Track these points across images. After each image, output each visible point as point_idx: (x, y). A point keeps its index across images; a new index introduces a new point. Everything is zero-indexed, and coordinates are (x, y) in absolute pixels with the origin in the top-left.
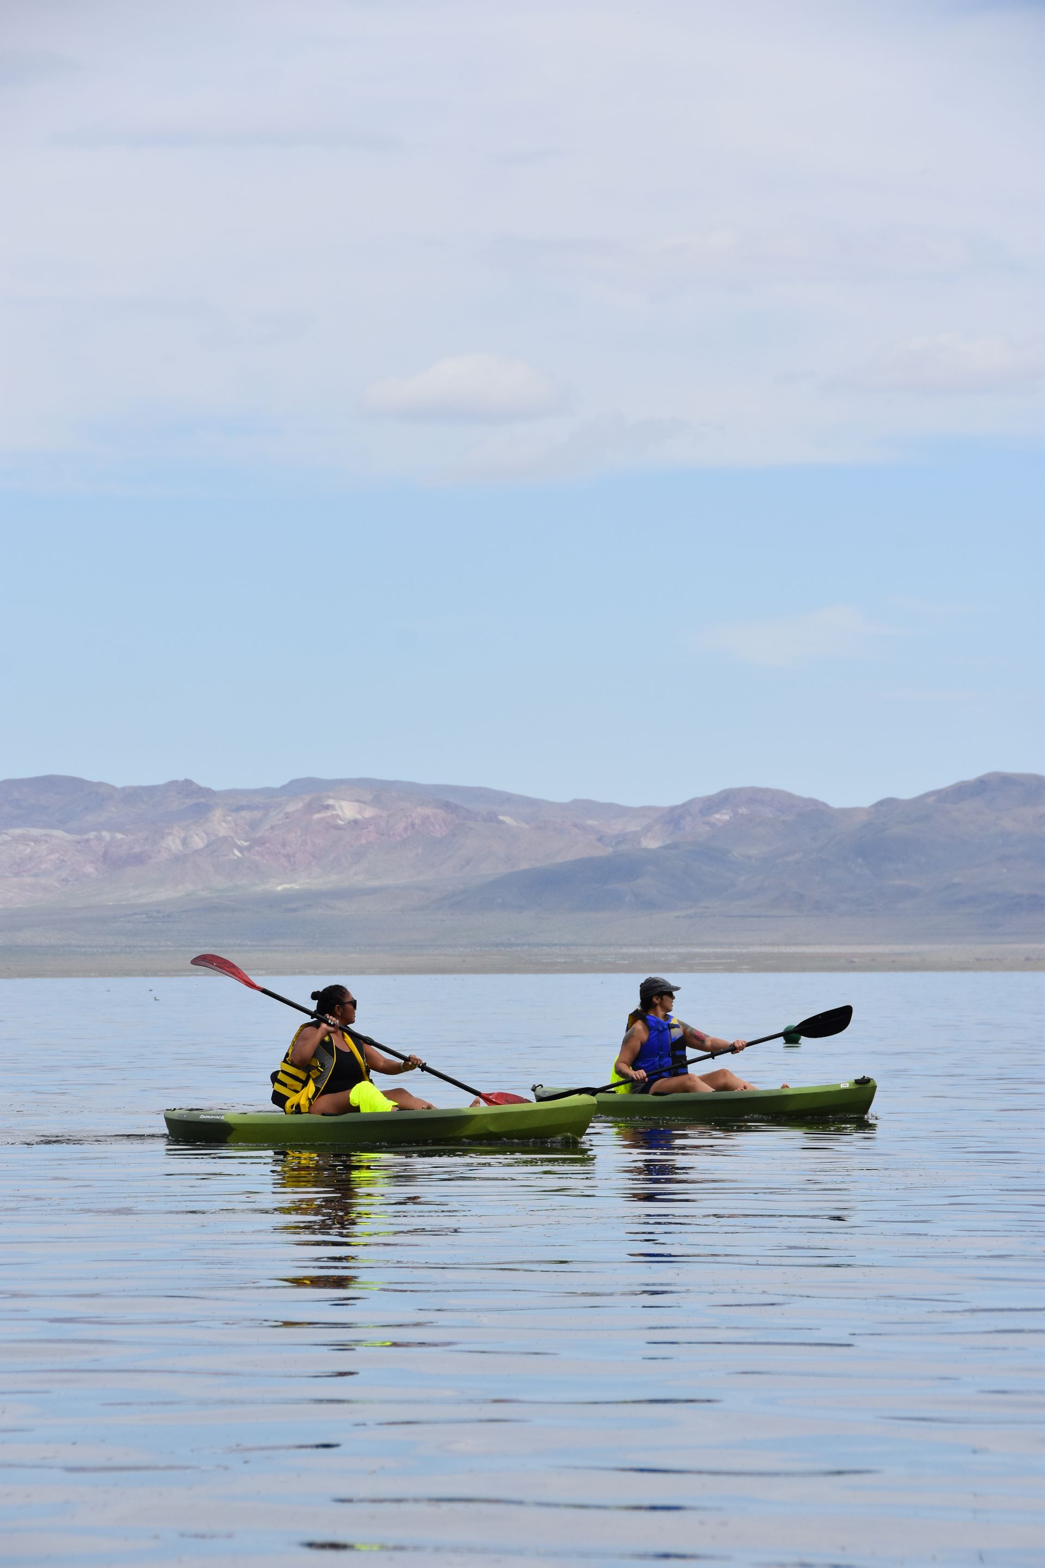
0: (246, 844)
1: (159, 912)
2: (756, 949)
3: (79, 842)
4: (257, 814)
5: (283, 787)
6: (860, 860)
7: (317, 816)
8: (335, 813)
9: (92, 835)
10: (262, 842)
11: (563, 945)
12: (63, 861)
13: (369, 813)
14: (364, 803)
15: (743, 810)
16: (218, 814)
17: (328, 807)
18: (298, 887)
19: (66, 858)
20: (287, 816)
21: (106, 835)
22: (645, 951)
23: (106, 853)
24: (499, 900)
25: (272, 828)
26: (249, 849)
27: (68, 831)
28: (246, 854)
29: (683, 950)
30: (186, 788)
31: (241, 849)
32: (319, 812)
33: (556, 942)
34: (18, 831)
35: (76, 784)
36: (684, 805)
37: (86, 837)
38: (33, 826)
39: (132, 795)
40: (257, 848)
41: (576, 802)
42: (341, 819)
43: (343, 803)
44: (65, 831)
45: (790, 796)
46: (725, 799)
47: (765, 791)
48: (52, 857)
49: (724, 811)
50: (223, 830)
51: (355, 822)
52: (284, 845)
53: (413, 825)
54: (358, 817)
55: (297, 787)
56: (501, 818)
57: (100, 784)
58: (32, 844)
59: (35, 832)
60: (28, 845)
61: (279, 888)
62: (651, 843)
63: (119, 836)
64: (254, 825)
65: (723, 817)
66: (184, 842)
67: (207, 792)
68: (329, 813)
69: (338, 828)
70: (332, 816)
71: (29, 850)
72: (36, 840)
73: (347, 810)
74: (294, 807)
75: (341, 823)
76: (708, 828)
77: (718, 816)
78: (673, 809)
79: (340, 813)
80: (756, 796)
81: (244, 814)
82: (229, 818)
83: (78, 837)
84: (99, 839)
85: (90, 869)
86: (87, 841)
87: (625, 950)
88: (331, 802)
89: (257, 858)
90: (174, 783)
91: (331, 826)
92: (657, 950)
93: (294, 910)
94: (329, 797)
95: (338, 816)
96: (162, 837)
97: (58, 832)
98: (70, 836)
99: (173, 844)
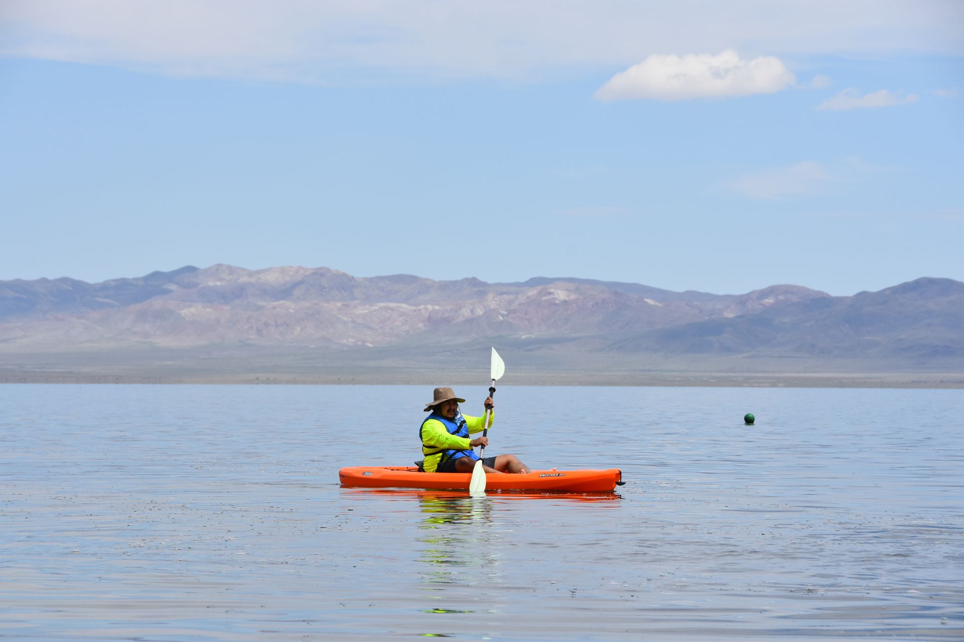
0: (506, 313)
1: (458, 350)
2: (787, 375)
3: (415, 311)
4: (512, 297)
5: (526, 282)
6: (847, 325)
7: (544, 298)
8: (554, 296)
9: (422, 307)
10: (513, 312)
11: (680, 371)
12: (406, 321)
13: (573, 297)
14: (571, 291)
15: (781, 297)
16: (490, 296)
17: (550, 293)
18: (534, 337)
19: (408, 319)
20: (528, 298)
21: (430, 307)
22: (725, 375)
23: (429, 317)
24: (644, 346)
25: (520, 304)
26: (507, 315)
27: (410, 305)
28: (506, 318)
29: (746, 375)
30: (473, 282)
31: (503, 316)
32: (545, 296)
33: (676, 370)
34: (382, 305)
35: (413, 279)
36: (748, 294)
37: (419, 308)
38: (390, 302)
39: (444, 286)
40: (512, 315)
41: (687, 292)
42: (557, 300)
43: (559, 292)
44: (407, 304)
45: (808, 290)
46: (771, 291)
47: (794, 287)
48: (401, 319)
49: (771, 298)
50: (493, 305)
51: (565, 301)
52: (526, 314)
53: (597, 303)
54: (567, 299)
55: (533, 282)
56: (646, 300)
57: (427, 279)
58: (390, 311)
59: (392, 305)
60: (388, 312)
61: (524, 337)
62: (730, 315)
63: (437, 308)
64: (510, 302)
65: (770, 301)
66: (472, 311)
67: (484, 284)
68: (551, 297)
69: (556, 304)
70: (553, 298)
71: (388, 314)
72: (392, 309)
73: (561, 295)
74: (532, 292)
75: (557, 302)
76: (761, 307)
77: (767, 300)
78: (742, 296)
79: (557, 296)
80: (788, 290)
81: (506, 297)
82: (496, 299)
83: (414, 308)
84: (426, 309)
85: (421, 325)
86: (420, 310)
87: (713, 374)
88: (552, 290)
89: (511, 320)
90: (467, 279)
91: (552, 304)
92: (732, 374)
93: (532, 350)
94: (551, 288)
95: (556, 298)
96: (460, 309)
97: (404, 305)
98: (409, 308)
99: (466, 312)
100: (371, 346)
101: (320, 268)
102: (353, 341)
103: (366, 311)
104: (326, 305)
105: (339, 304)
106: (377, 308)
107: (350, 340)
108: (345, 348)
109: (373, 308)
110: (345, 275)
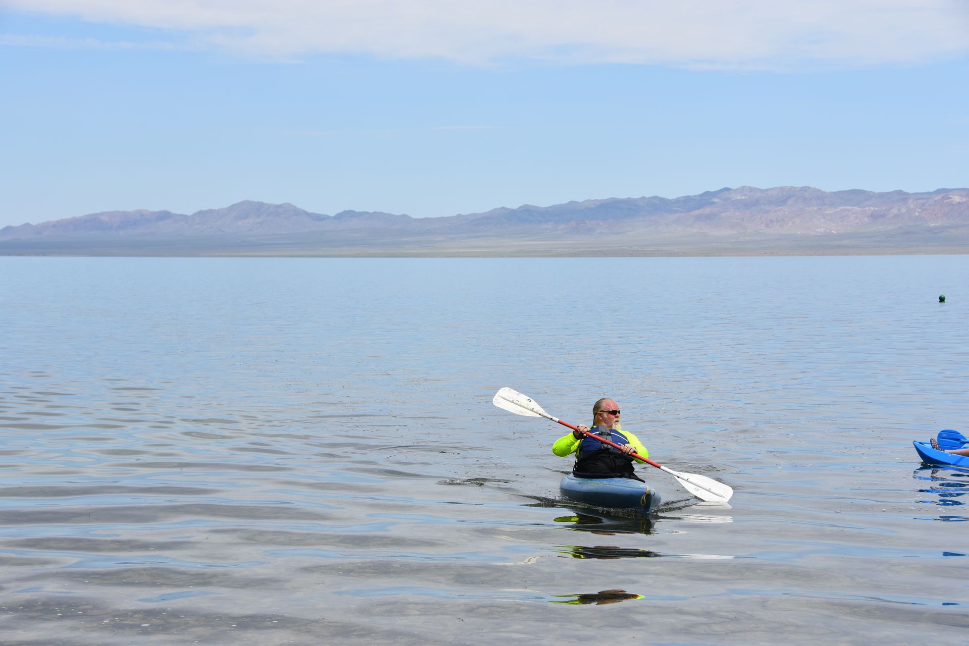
0: (920, 211)
3: (862, 211)
4: (924, 201)
5: (934, 192)
7: (945, 201)
9: (867, 208)
10: (926, 210)
13: (964, 200)
14: (963, 196)
16: (911, 201)
17: (950, 198)
18: (938, 225)
19: (858, 216)
20: (935, 201)
21: (872, 208)
23: (872, 215)
25: (930, 205)
26: (921, 212)
27: (860, 207)
28: (920, 214)
30: (900, 192)
31: (918, 212)
32: (947, 200)
34: (842, 208)
35: (861, 192)
37: (865, 209)
38: (847, 206)
39: (882, 195)
40: (924, 212)
43: (955, 197)
44: (858, 207)
48: (854, 215)
50: (912, 206)
51: (959, 203)
52: (934, 211)
54: (960, 201)
55: (939, 191)
57: (870, 192)
59: (848, 208)
60: (845, 212)
61: (932, 225)
63: (876, 209)
64: (923, 204)
66: (899, 210)
67: (907, 194)
68: (950, 200)
69: (952, 205)
72: (848, 210)
73: (957, 199)
74: (938, 198)
75: (954, 203)
81: (921, 201)
82: (915, 202)
83: (862, 209)
84: (870, 210)
85: (866, 219)
86: (866, 210)
88: (951, 196)
89: (924, 215)
90: (896, 191)
91: (950, 204)
93: (936, 233)
94: (950, 195)
95: (953, 201)
96: (891, 209)
97: (856, 208)
98: (860, 209)
99: (895, 211)
100: (835, 232)
101: (805, 187)
102: (824, 229)
103: (832, 212)
104: (807, 209)
105: (816, 208)
106: (838, 210)
107: (822, 229)
108: (819, 234)
109: (836, 210)
110: (819, 190)
